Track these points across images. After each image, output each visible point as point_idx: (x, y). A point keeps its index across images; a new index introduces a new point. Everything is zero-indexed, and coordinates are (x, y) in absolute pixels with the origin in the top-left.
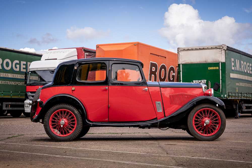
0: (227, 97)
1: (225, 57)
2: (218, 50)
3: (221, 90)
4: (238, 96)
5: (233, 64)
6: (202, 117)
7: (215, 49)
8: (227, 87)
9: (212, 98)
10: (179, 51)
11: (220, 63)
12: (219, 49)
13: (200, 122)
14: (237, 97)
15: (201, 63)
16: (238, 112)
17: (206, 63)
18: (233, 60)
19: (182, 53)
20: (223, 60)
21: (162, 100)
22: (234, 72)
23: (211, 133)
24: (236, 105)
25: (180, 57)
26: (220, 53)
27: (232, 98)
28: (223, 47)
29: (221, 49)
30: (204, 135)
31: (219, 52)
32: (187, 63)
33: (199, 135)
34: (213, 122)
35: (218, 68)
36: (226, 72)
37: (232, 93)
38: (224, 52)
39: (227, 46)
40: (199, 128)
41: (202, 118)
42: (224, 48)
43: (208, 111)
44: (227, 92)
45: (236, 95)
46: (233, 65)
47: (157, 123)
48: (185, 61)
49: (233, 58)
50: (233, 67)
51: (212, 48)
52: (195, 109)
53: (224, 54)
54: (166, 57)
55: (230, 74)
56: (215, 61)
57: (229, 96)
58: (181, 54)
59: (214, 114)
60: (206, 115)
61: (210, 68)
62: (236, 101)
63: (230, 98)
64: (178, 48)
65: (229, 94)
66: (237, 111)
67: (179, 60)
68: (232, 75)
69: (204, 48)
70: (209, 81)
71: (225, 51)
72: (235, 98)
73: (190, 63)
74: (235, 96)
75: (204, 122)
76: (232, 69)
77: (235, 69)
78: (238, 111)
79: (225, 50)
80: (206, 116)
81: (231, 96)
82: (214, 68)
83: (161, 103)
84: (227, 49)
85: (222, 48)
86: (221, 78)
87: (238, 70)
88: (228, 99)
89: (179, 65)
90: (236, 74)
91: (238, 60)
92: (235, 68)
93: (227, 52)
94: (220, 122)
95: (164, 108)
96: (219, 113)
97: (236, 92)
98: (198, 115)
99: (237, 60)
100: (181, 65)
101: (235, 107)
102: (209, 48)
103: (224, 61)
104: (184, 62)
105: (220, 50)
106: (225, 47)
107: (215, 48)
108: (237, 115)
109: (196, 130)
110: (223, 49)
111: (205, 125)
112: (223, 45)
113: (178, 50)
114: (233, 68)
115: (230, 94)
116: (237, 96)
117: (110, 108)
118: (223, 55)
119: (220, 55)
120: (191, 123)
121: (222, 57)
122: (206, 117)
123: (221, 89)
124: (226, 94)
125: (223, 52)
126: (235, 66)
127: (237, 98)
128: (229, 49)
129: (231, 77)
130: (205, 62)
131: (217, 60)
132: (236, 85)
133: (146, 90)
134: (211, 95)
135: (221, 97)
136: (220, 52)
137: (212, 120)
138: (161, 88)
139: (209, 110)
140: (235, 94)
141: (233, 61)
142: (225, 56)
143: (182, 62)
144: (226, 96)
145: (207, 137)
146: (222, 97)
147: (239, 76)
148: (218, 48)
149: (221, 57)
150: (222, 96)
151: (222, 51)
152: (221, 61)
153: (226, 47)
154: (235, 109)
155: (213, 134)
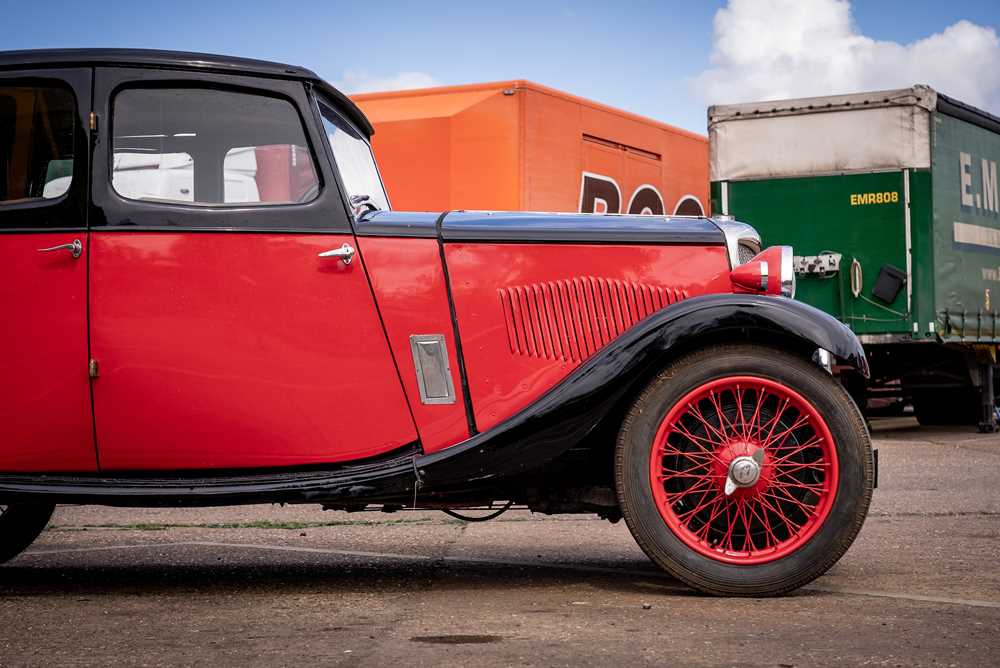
0: (941, 333)
1: (928, 147)
2: (898, 111)
3: (909, 299)
4: (994, 330)
5: (966, 179)
6: (716, 439)
7: (880, 107)
8: (940, 287)
9: (788, 310)
10: (715, 120)
11: (907, 174)
12: (901, 105)
13: (701, 471)
14: (989, 335)
15: (816, 174)
16: (992, 403)
17: (839, 173)
18: (966, 159)
19: (727, 133)
20: (920, 160)
21: (455, 324)
22: (969, 215)
23: (772, 544)
24: (984, 370)
25: (721, 148)
26: (907, 125)
27: (962, 337)
28: (919, 99)
29: (908, 109)
30: (723, 554)
31: (898, 122)
32: (752, 178)
33: (692, 556)
34: (785, 469)
35: (894, 197)
36: (935, 216)
37: (963, 315)
38: (926, 121)
39: (940, 96)
40: (694, 512)
41: (715, 445)
42: (922, 104)
43: (750, 394)
44: (939, 310)
45: (982, 322)
46: (967, 187)
47: (409, 476)
48: (744, 167)
49: (966, 151)
50: (968, 191)
51: (866, 103)
52: (668, 381)
53: (926, 132)
54: (659, 156)
55: (956, 224)
56: (881, 162)
57: (948, 327)
58: (723, 135)
59: (793, 413)
60: (739, 421)
61: (857, 199)
62: (986, 354)
63: (954, 338)
64: (712, 109)
65: (947, 318)
66: (988, 399)
67: (715, 164)
68: (965, 233)
69: (829, 106)
70: (855, 261)
71: (926, 115)
72: (979, 337)
73: (767, 177)
74: (978, 331)
75: (726, 470)
76: (964, 203)
77: (975, 202)
78: (992, 397)
79: (930, 112)
80: (739, 429)
81: (956, 328)
82: (879, 198)
83: (444, 345)
84: (939, 109)
85: (915, 101)
86: (909, 245)
87: (991, 209)
88: (945, 341)
89: (715, 187)
90: (984, 229)
91: (993, 165)
92: (978, 197)
93: (940, 121)
94: (830, 469)
95: (464, 377)
96: (828, 410)
97: (982, 312)
98: (687, 419)
99: (985, 163)
100: (724, 186)
101: (977, 382)
102: (852, 102)
103: (925, 164)
104: (736, 170)
105: (904, 113)
106: (930, 99)
107: (883, 104)
108: (988, 415)
109: (673, 519)
110: (917, 109)
111: (730, 488)
112: (920, 90)
113: (711, 119)
114: (968, 200)
115: (955, 319)
116: (986, 330)
117: (95, 378)
118: (920, 134)
119: (906, 134)
120: (637, 475)
121: (916, 147)
122: (736, 434)
123: (909, 294)
124: (934, 318)
125: (921, 121)
126: (977, 188)
127: (988, 339)
128: (948, 109)
129: (956, 240)
130: (837, 170)
131: (893, 162)
132: (985, 277)
133: (346, 257)
134: (773, 287)
135: (910, 333)
136: (906, 119)
137: (781, 454)
138: (445, 245)
139: (762, 385)
140: (979, 320)
141: (967, 167)
142: (927, 141)
143: (727, 173)
144: (932, 329)
145: (744, 571)
146: (916, 333)
147: (995, 235)
148: (897, 101)
149: (910, 148)
150: (916, 329)
151: (915, 116)
152: (911, 166)
153: (935, 99)
154: (980, 387)
155: (784, 547)
